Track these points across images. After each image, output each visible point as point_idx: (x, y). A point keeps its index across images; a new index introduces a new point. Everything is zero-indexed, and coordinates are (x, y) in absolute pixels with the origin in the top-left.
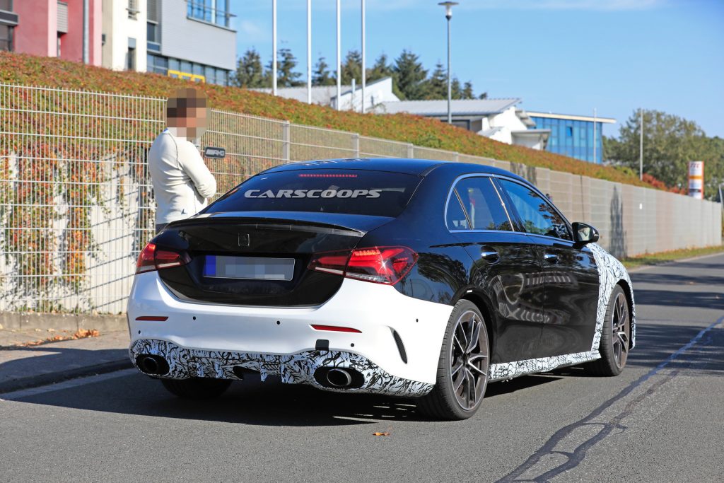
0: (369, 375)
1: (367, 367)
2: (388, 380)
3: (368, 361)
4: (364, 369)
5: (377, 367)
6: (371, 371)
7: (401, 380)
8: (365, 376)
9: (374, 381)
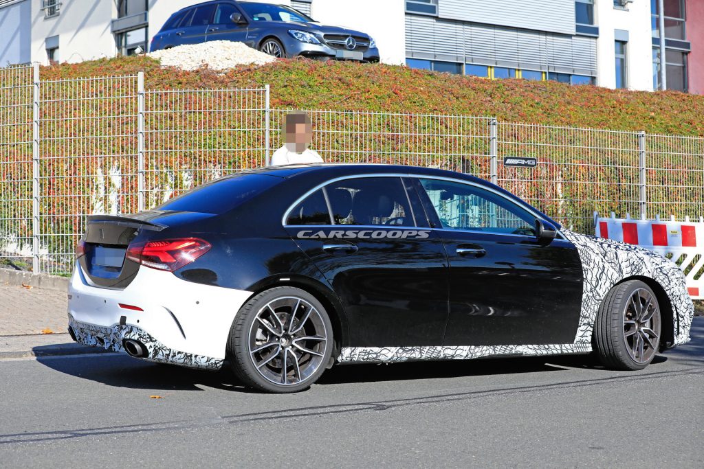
0: (151, 347)
1: (149, 340)
2: (168, 352)
3: (148, 335)
4: (147, 342)
5: (156, 341)
6: (152, 344)
7: (179, 353)
8: (148, 348)
9: (156, 352)
